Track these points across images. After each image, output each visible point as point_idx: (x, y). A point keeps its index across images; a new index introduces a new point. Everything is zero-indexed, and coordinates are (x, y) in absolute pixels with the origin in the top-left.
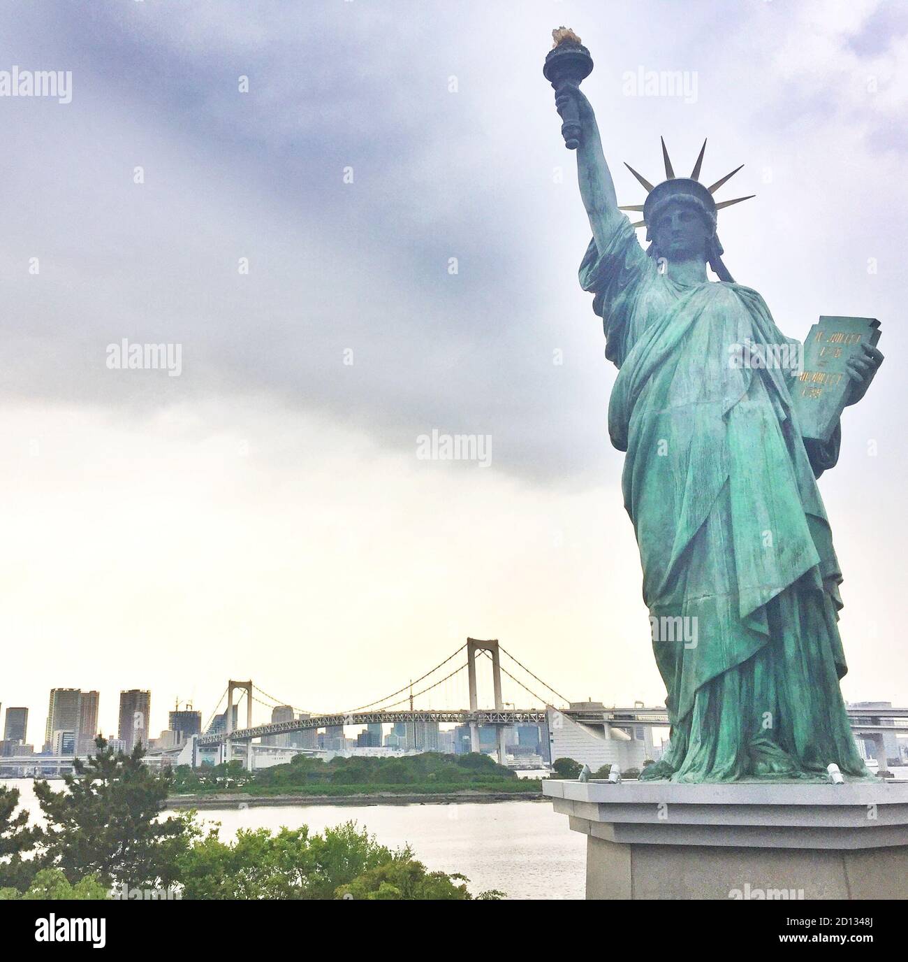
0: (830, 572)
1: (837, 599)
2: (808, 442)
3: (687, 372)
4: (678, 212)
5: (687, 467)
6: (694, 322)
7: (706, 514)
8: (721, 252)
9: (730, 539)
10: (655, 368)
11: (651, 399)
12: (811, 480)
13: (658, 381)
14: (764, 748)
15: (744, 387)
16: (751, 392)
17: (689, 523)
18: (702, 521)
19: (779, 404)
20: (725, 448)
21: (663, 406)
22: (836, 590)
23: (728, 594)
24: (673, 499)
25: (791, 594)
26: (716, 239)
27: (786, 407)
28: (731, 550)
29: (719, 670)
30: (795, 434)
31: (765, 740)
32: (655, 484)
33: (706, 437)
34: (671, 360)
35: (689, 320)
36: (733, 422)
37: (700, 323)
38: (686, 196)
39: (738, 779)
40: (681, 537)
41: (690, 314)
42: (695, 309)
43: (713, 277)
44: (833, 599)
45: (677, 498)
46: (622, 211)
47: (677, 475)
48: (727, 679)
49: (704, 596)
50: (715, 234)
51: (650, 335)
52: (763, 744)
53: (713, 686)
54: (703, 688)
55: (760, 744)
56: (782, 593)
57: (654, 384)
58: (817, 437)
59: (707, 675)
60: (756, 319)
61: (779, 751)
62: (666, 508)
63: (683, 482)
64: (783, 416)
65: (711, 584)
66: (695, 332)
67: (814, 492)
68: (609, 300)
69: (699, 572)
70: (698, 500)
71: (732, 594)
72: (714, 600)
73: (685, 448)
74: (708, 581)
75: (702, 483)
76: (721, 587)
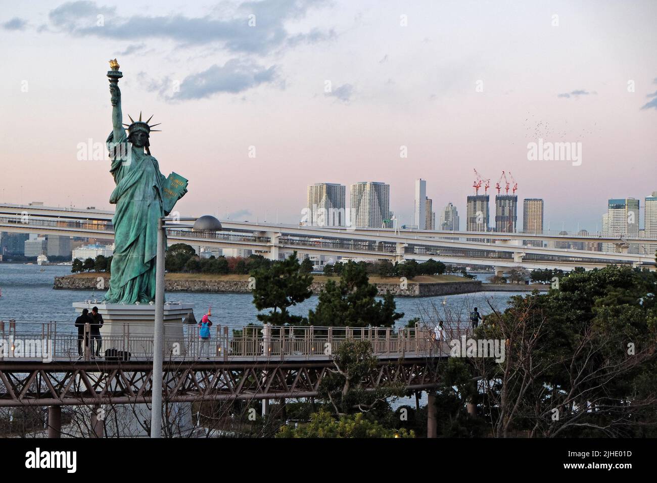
3: (139, 190)
5: (136, 218)
6: (143, 173)
7: (139, 234)
9: (145, 240)
10: (131, 187)
11: (129, 196)
13: (131, 192)
15: (154, 197)
16: (155, 198)
17: (136, 235)
18: (138, 236)
19: (160, 201)
20: (147, 215)
21: (131, 199)
23: (142, 256)
27: (162, 202)
28: (144, 244)
29: (137, 276)
32: (126, 221)
33: (143, 211)
34: (136, 185)
35: (141, 172)
36: (150, 208)
37: (144, 174)
38: (144, 129)
40: (132, 238)
41: (141, 170)
42: (143, 169)
43: (145, 152)
45: (132, 227)
47: (133, 221)
48: (138, 278)
49: (136, 255)
51: (130, 175)
53: (134, 280)
54: (131, 280)
55: (142, 294)
56: (155, 256)
57: (130, 192)
59: (133, 276)
61: (146, 296)
62: (128, 229)
63: (135, 223)
65: (138, 253)
66: (143, 177)
69: (134, 249)
70: (138, 229)
71: (144, 256)
72: (138, 257)
73: (136, 213)
74: (137, 251)
75: (140, 224)
76: (141, 253)
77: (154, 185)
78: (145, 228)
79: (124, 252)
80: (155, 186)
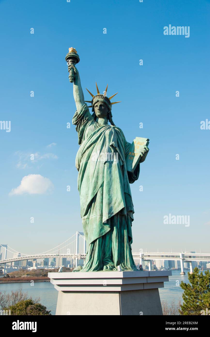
0: (130, 210)
1: (132, 218)
2: (129, 173)
3: (96, 150)
4: (100, 104)
5: (93, 177)
6: (100, 136)
7: (97, 192)
8: (112, 117)
9: (102, 199)
10: (88, 148)
12: (128, 183)
13: (88, 152)
14: (107, 261)
17: (92, 194)
18: (96, 193)
19: (121, 161)
20: (103, 173)
22: (132, 215)
23: (100, 215)
24: (89, 187)
25: (117, 216)
26: (111, 113)
28: (102, 202)
29: (96, 238)
30: (125, 169)
31: (108, 259)
33: (98, 169)
34: (92, 146)
36: (106, 165)
39: (98, 271)
40: (90, 198)
44: (130, 218)
46: (85, 102)
47: (91, 180)
48: (98, 240)
49: (94, 216)
50: (111, 112)
51: (88, 138)
52: (107, 260)
53: (94, 242)
54: (92, 243)
55: (106, 260)
56: (115, 215)
58: (131, 171)
59: (93, 239)
60: (118, 137)
63: (92, 182)
64: (122, 164)
65: (96, 212)
67: (128, 186)
68: (79, 128)
69: (93, 209)
70: (95, 188)
71: (102, 215)
72: (96, 217)
73: (93, 172)
74: (95, 211)
75: (96, 182)
76: (99, 213)
77: (111, 144)
78: (102, 186)
79: (86, 214)
80: (112, 146)
